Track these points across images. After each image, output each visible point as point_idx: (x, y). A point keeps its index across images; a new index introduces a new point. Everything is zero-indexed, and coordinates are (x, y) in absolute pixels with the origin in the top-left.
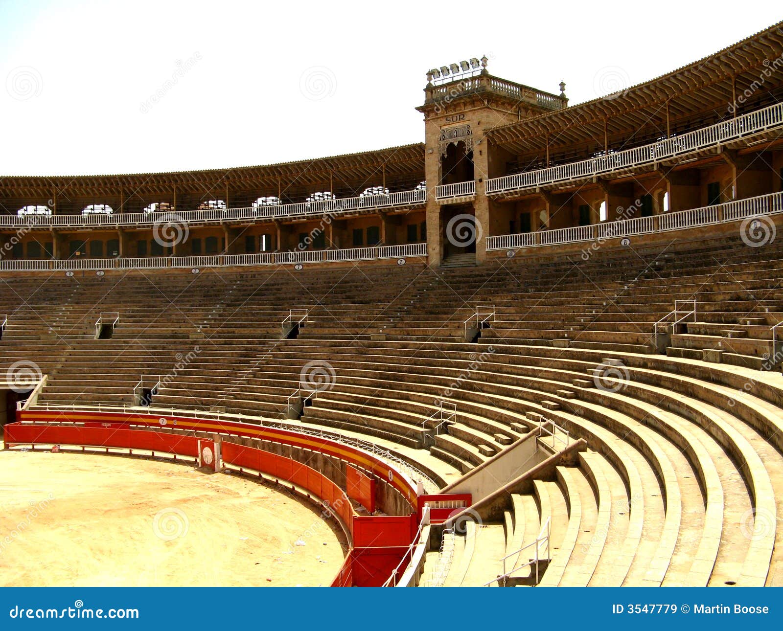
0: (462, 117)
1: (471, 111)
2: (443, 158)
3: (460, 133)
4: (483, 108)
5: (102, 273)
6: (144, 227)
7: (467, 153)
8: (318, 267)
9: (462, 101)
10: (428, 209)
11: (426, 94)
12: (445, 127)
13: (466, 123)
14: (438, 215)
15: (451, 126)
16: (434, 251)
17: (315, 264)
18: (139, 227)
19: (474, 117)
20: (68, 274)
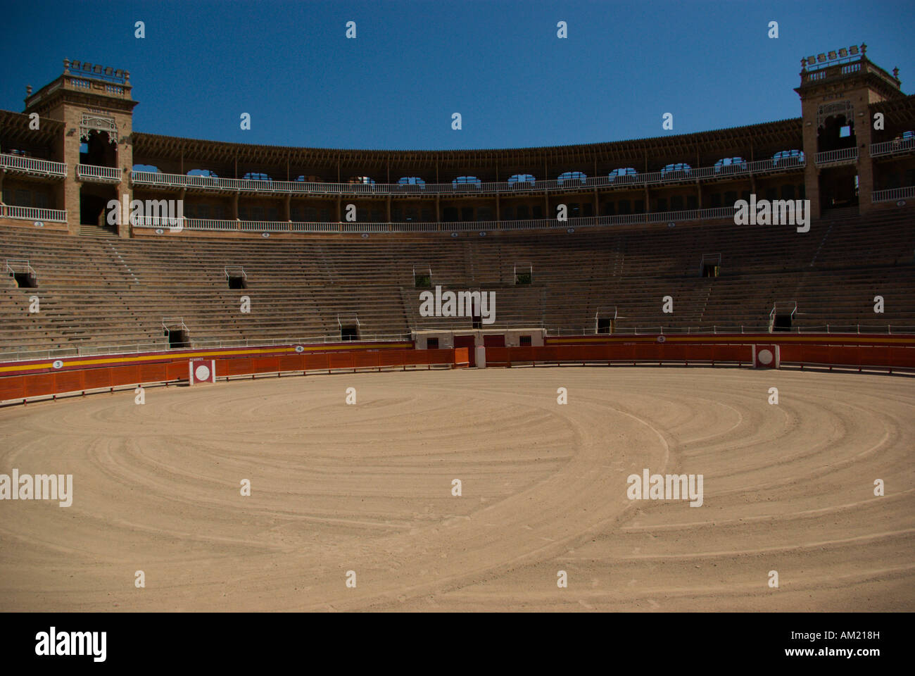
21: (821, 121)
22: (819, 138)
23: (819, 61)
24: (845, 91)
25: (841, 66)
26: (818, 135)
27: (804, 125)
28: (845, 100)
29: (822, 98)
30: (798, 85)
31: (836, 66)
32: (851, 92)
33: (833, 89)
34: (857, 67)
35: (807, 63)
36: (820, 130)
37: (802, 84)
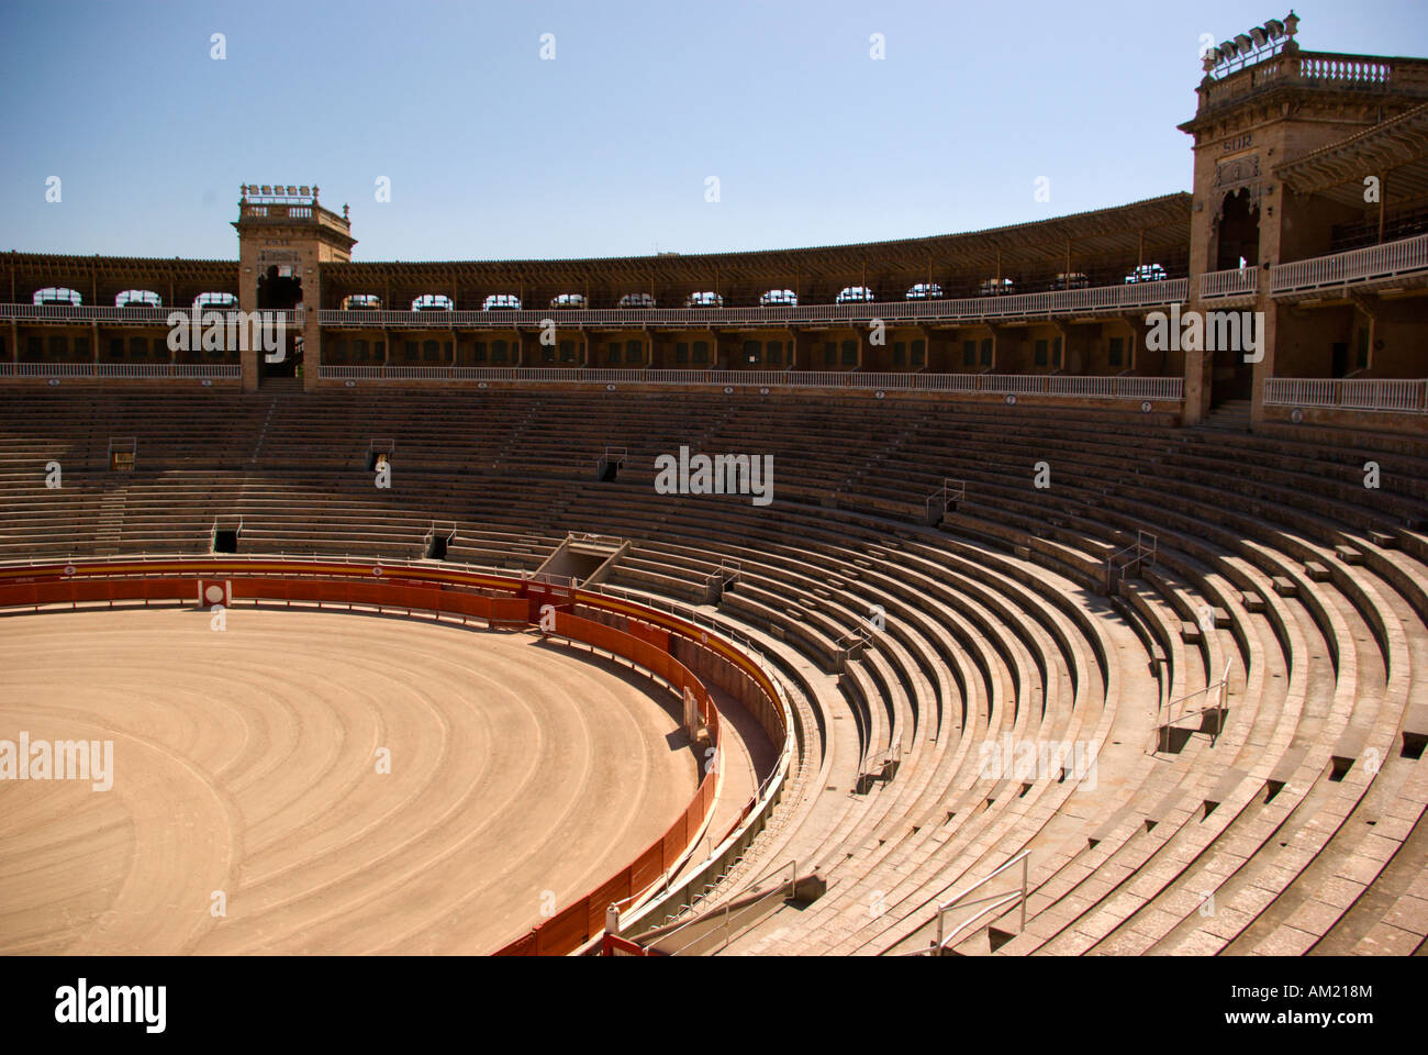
0: (1247, 140)
1: (1261, 128)
2: (1216, 220)
3: (1243, 172)
4: (1280, 121)
5: (767, 391)
6: (819, 326)
7: (1251, 210)
8: (1036, 402)
9: (1246, 110)
11: (1200, 98)
12: (1224, 161)
13: (1254, 152)
15: (1232, 158)
16: (1194, 394)
17: (1032, 398)
18: (813, 326)
19: (1265, 140)
20: (726, 390)
21: (263, 270)
22: (259, 291)
23: (264, 193)
24: (292, 239)
25: (287, 207)
26: (258, 286)
27: (241, 270)
28: (293, 249)
29: (264, 242)
30: (236, 220)
31: (283, 205)
32: (300, 242)
33: (279, 233)
34: (308, 213)
35: (248, 191)
36: (261, 280)
37: (241, 217)
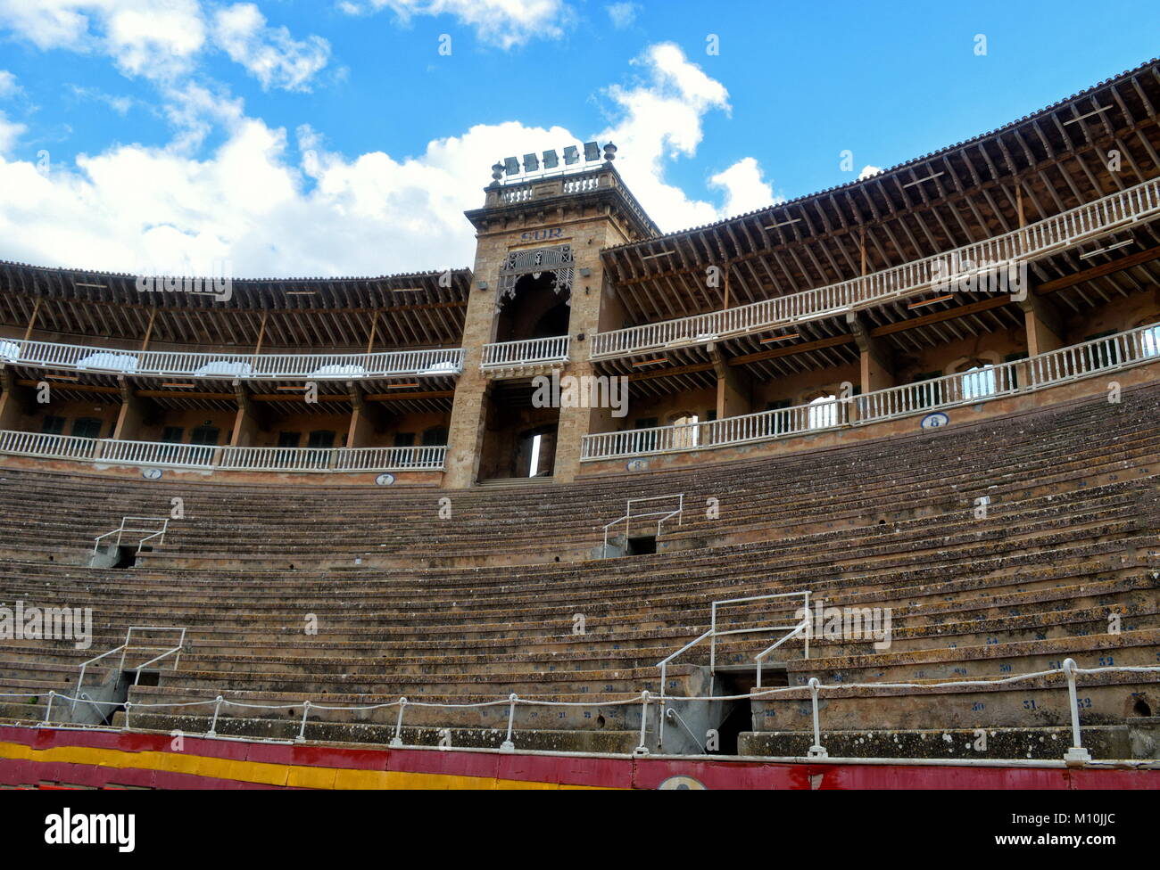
0: (555, 232)
1: (576, 222)
2: (505, 299)
3: (547, 258)
4: (601, 218)
7: (557, 290)
9: (560, 207)
10: (459, 386)
11: (488, 195)
12: (519, 249)
13: (562, 243)
14: (480, 396)
15: (531, 247)
16: (462, 463)
19: (582, 233)
22: (499, 316)
25: (562, 180)
26: (498, 311)
27: (473, 284)
30: (476, 210)
31: (555, 179)
34: (593, 183)
37: (485, 206)
